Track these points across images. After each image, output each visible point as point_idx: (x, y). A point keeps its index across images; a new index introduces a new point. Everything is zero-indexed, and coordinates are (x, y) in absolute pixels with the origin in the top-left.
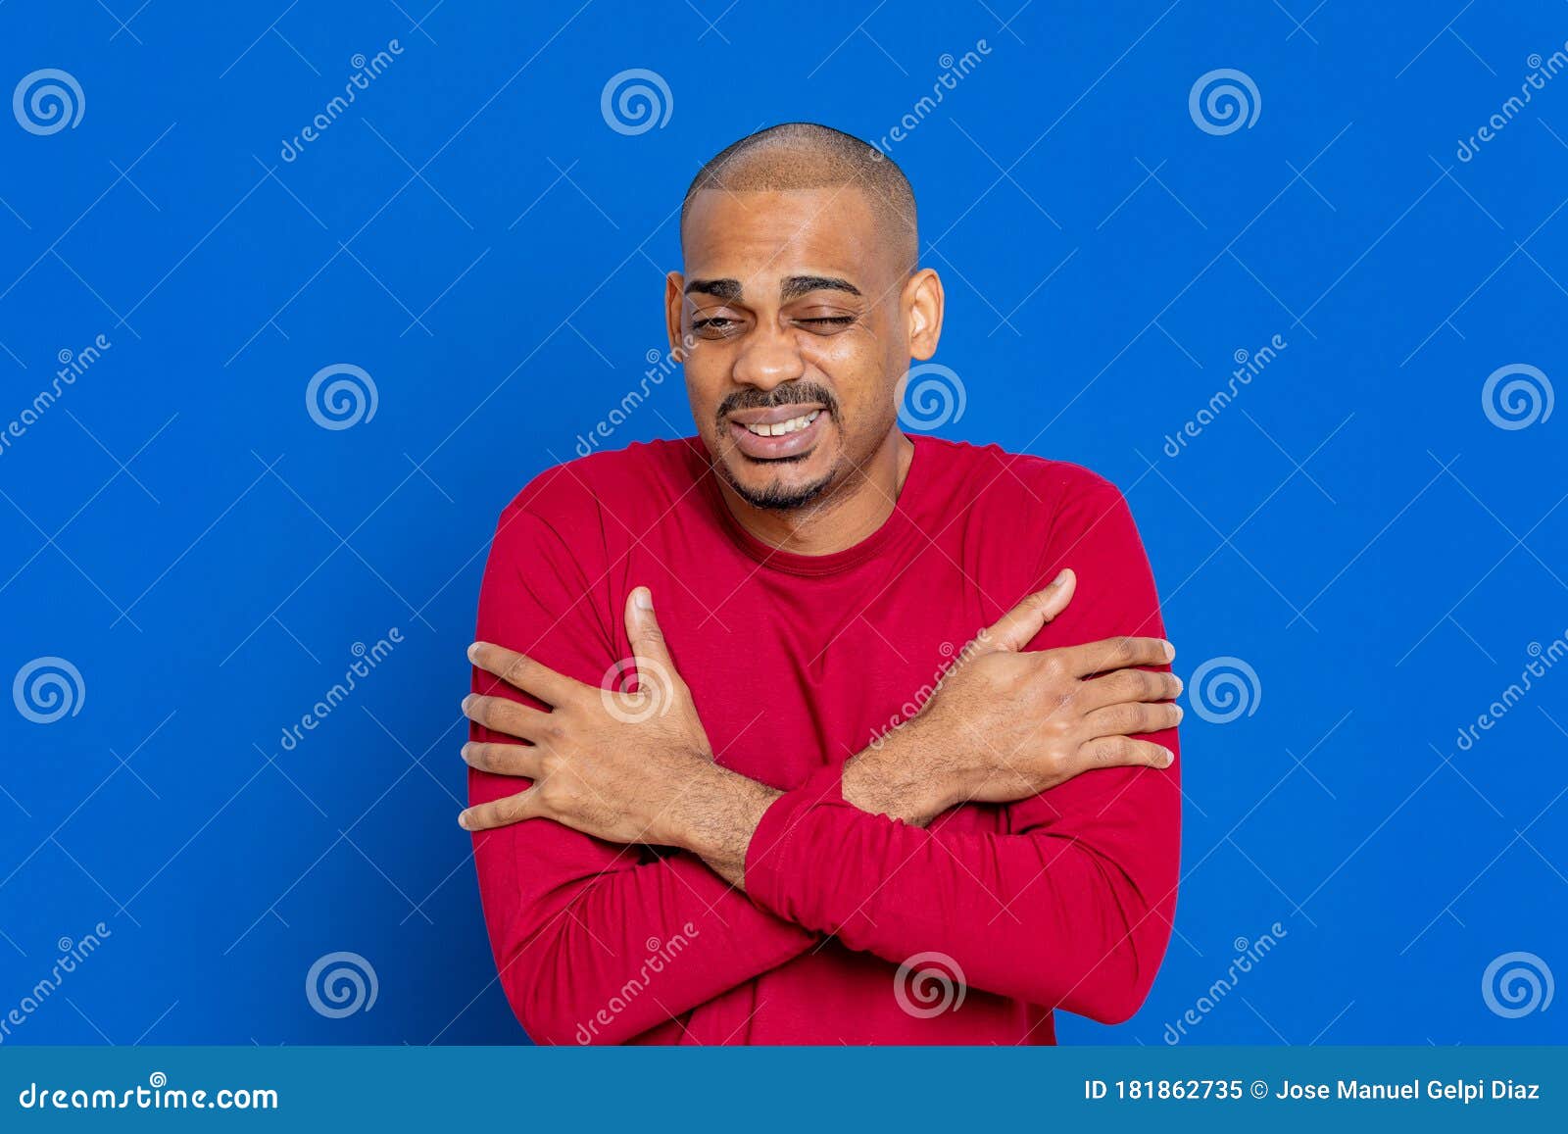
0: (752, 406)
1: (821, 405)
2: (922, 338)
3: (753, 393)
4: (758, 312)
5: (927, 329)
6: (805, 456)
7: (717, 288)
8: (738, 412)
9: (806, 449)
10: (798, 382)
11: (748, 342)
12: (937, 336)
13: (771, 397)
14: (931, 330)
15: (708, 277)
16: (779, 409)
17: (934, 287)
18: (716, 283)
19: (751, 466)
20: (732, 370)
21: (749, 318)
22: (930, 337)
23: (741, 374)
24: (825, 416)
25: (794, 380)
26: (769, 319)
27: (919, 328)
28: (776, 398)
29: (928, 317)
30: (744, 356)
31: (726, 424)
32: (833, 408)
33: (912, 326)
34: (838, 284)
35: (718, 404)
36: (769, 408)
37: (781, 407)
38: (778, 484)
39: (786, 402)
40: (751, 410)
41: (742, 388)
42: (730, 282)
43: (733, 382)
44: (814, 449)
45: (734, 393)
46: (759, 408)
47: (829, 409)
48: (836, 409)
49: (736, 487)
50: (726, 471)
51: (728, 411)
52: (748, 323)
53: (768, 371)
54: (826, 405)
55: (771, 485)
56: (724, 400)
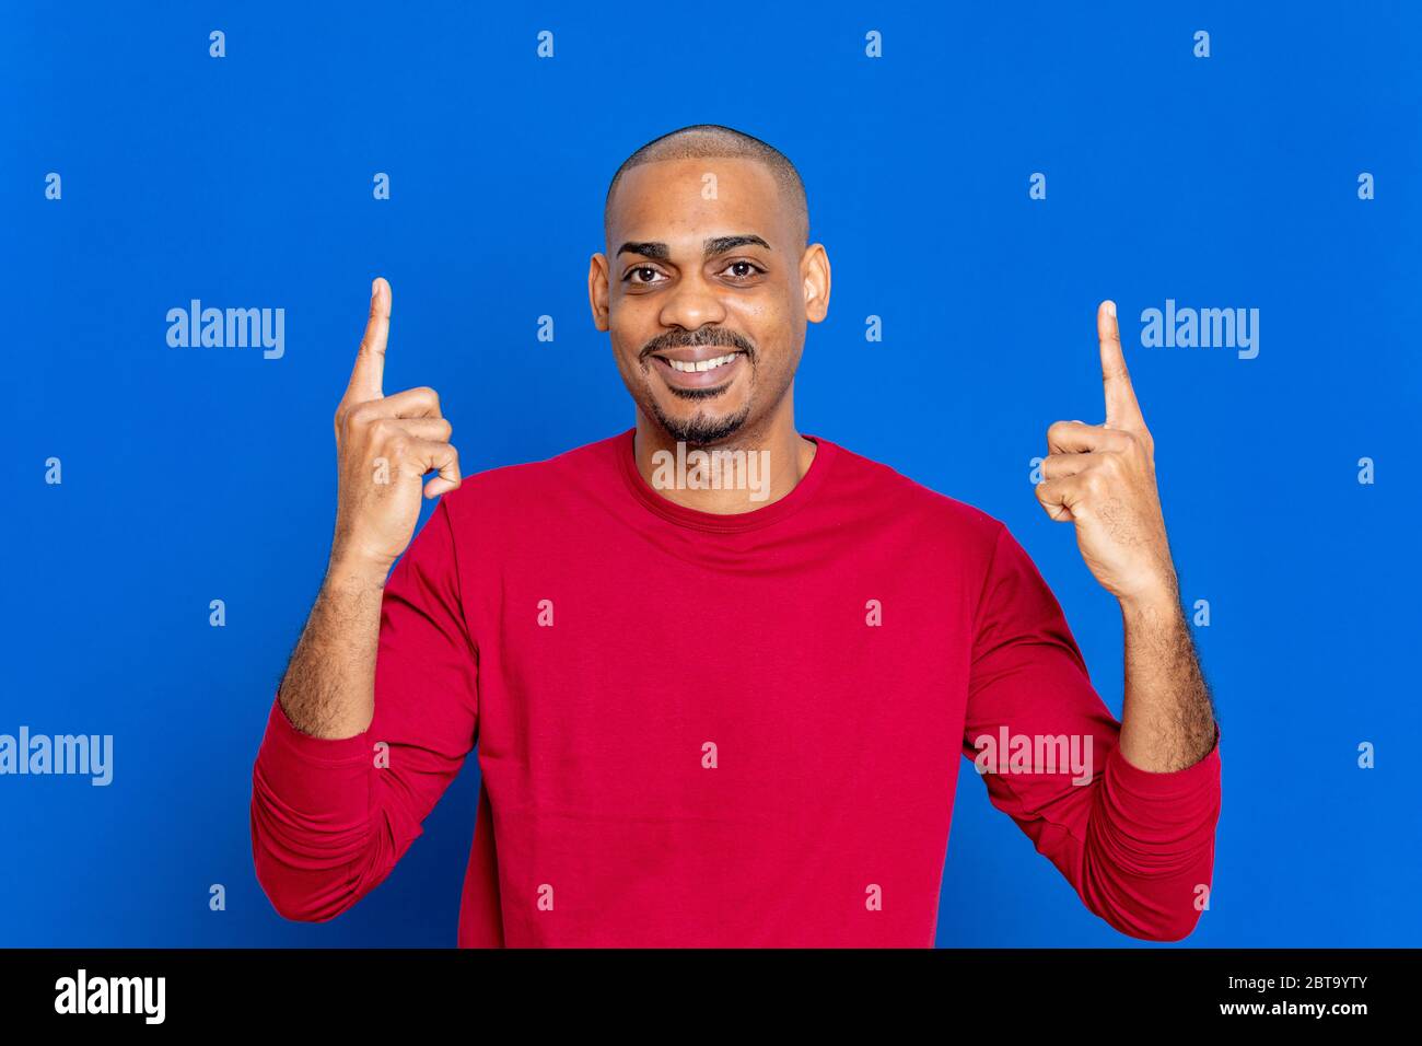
0: (675, 345)
1: (734, 348)
2: (815, 303)
3: (678, 333)
4: (682, 269)
5: (818, 297)
6: (722, 390)
7: (648, 250)
8: (665, 351)
9: (725, 381)
10: (718, 326)
11: (674, 292)
12: (827, 302)
13: (693, 337)
14: (822, 297)
15: (639, 240)
16: (699, 350)
17: (822, 262)
18: (646, 245)
19: (678, 400)
20: (660, 313)
21: (673, 272)
22: (822, 303)
23: (668, 318)
24: (744, 357)
25: (715, 323)
26: (693, 273)
27: (812, 296)
28: (698, 338)
29: (818, 287)
30: (672, 303)
31: (650, 361)
32: (750, 351)
33: (806, 294)
34: (755, 240)
35: (641, 348)
36: (690, 347)
37: (701, 347)
38: (701, 415)
39: (706, 343)
40: (674, 350)
41: (667, 331)
42: (659, 245)
43: (661, 325)
44: (732, 382)
45: (658, 337)
46: (682, 348)
47: (746, 352)
48: (753, 352)
49: (663, 422)
50: (655, 407)
51: (654, 353)
52: (672, 279)
53: (692, 314)
54: (743, 350)
55: (695, 417)
56: (647, 344)
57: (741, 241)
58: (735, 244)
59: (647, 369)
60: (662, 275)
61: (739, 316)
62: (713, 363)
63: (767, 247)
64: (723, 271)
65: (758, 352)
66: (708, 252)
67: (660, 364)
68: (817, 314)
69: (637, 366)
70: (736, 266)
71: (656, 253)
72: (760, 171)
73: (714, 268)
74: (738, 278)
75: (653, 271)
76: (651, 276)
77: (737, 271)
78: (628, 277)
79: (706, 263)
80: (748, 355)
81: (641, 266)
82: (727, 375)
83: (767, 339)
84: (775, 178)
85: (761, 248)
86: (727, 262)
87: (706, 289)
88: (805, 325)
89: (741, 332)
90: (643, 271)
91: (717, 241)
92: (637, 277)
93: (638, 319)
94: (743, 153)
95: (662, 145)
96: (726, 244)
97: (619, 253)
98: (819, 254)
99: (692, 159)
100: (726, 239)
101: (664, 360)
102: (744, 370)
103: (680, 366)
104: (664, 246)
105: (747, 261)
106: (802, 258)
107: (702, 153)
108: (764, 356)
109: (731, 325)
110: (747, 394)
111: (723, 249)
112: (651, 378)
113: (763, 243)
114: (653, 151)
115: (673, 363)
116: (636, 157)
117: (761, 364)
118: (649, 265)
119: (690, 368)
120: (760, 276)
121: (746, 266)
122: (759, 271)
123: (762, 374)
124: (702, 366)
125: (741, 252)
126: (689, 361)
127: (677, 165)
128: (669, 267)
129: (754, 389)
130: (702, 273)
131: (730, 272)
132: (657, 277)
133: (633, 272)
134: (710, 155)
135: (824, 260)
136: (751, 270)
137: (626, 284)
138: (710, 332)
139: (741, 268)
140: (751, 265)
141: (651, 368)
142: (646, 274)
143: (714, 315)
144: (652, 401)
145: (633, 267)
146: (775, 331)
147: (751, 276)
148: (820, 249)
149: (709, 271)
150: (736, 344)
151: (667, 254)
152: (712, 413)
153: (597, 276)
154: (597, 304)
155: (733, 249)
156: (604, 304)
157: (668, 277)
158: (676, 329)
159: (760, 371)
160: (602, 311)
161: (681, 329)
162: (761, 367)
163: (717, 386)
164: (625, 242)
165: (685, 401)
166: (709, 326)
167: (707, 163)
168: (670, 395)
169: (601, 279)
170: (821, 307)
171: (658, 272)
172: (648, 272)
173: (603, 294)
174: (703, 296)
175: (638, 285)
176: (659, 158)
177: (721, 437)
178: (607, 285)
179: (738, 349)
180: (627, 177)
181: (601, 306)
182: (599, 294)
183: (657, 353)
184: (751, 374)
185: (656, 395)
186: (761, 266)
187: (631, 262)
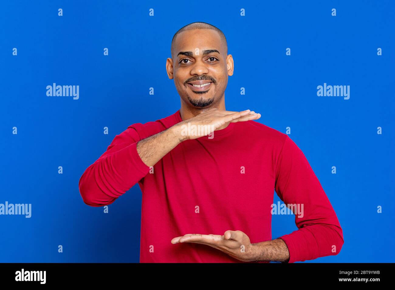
0: (195, 80)
1: (211, 81)
2: (230, 71)
3: (196, 76)
4: (196, 59)
5: (231, 69)
6: (207, 91)
7: (187, 54)
8: (192, 82)
9: (208, 89)
10: (206, 75)
11: (194, 65)
12: (233, 70)
13: (200, 78)
14: (232, 69)
15: (184, 51)
16: (201, 81)
17: (231, 59)
18: (186, 52)
19: (195, 94)
20: (190, 72)
21: (194, 60)
22: (232, 71)
23: (193, 72)
24: (213, 83)
25: (206, 74)
26: (199, 60)
27: (229, 69)
28: (201, 78)
29: (230, 67)
30: (194, 69)
31: (187, 85)
32: (215, 82)
33: (228, 68)
34: (216, 51)
35: (185, 81)
36: (199, 81)
37: (202, 80)
38: (202, 99)
39: (203, 79)
40: (194, 81)
41: (192, 76)
42: (190, 52)
43: (191, 75)
45: (190, 78)
46: (197, 81)
47: (214, 82)
48: (216, 82)
49: (191, 101)
50: (189, 98)
51: (188, 82)
52: (193, 62)
53: (200, 71)
54: (213, 81)
55: (200, 99)
56: (186, 80)
57: (212, 51)
58: (211, 52)
59: (186, 87)
60: (190, 61)
61: (212, 72)
62: (205, 85)
63: (219, 53)
64: (207, 60)
65: (217, 82)
66: (204, 54)
67: (190, 85)
68: (231, 73)
69: (183, 86)
70: (211, 58)
71: (189, 55)
72: (215, 33)
73: (205, 59)
74: (212, 62)
76: (187, 62)
77: (211, 60)
78: (181, 62)
79: (203, 57)
80: (214, 83)
81: (184, 59)
83: (219, 79)
85: (218, 53)
86: (209, 57)
87: (203, 64)
88: (228, 76)
89: (213, 77)
91: (206, 51)
92: (183, 62)
93: (184, 74)
95: (189, 26)
96: (209, 52)
97: (178, 55)
98: (231, 57)
99: (198, 29)
100: (208, 51)
101: (192, 84)
102: (213, 87)
103: (196, 86)
104: (191, 52)
105: (215, 57)
106: (227, 58)
107: (201, 28)
108: (219, 83)
109: (210, 74)
110: (214, 93)
111: (208, 53)
112: (187, 90)
113: (218, 52)
114: (186, 28)
115: (194, 85)
116: (181, 29)
117: (218, 85)
118: (187, 58)
119: (199, 86)
120: (218, 61)
121: (213, 58)
122: (217, 60)
123: (218, 88)
124: (202, 86)
125: (212, 54)
126: (198, 85)
127: (194, 31)
128: (191, 58)
129: (216, 92)
130: (202, 60)
131: (209, 60)
132: (189, 62)
133: (182, 60)
134: (203, 28)
135: (232, 59)
136: (215, 60)
137: (180, 64)
138: (204, 76)
139: (212, 59)
140: (215, 58)
141: (187, 87)
142: (186, 61)
143: (206, 71)
144: (188, 96)
145: (181, 60)
146: (222, 76)
147: (215, 61)
148: (231, 56)
149: (204, 59)
150: (211, 80)
151: (192, 54)
152: (205, 98)
153: (169, 64)
154: (169, 72)
155: (210, 53)
156: (171, 72)
157: (192, 61)
158: (195, 75)
159: (217, 87)
160: (171, 74)
161: (197, 76)
162: (218, 87)
163: (206, 90)
164: (180, 52)
165: (197, 95)
166: (204, 74)
167: (202, 30)
168: (193, 94)
169: (170, 65)
170: (231, 72)
171: (189, 60)
172: (186, 60)
173: (170, 69)
174: (202, 66)
175: (184, 64)
176: (189, 29)
177: (207, 105)
178: (172, 66)
179: (212, 81)
180: (179, 35)
181: (170, 72)
182: (169, 69)
183: (189, 82)
184: (215, 88)
185: (189, 94)
186: (217, 58)
187: (182, 58)
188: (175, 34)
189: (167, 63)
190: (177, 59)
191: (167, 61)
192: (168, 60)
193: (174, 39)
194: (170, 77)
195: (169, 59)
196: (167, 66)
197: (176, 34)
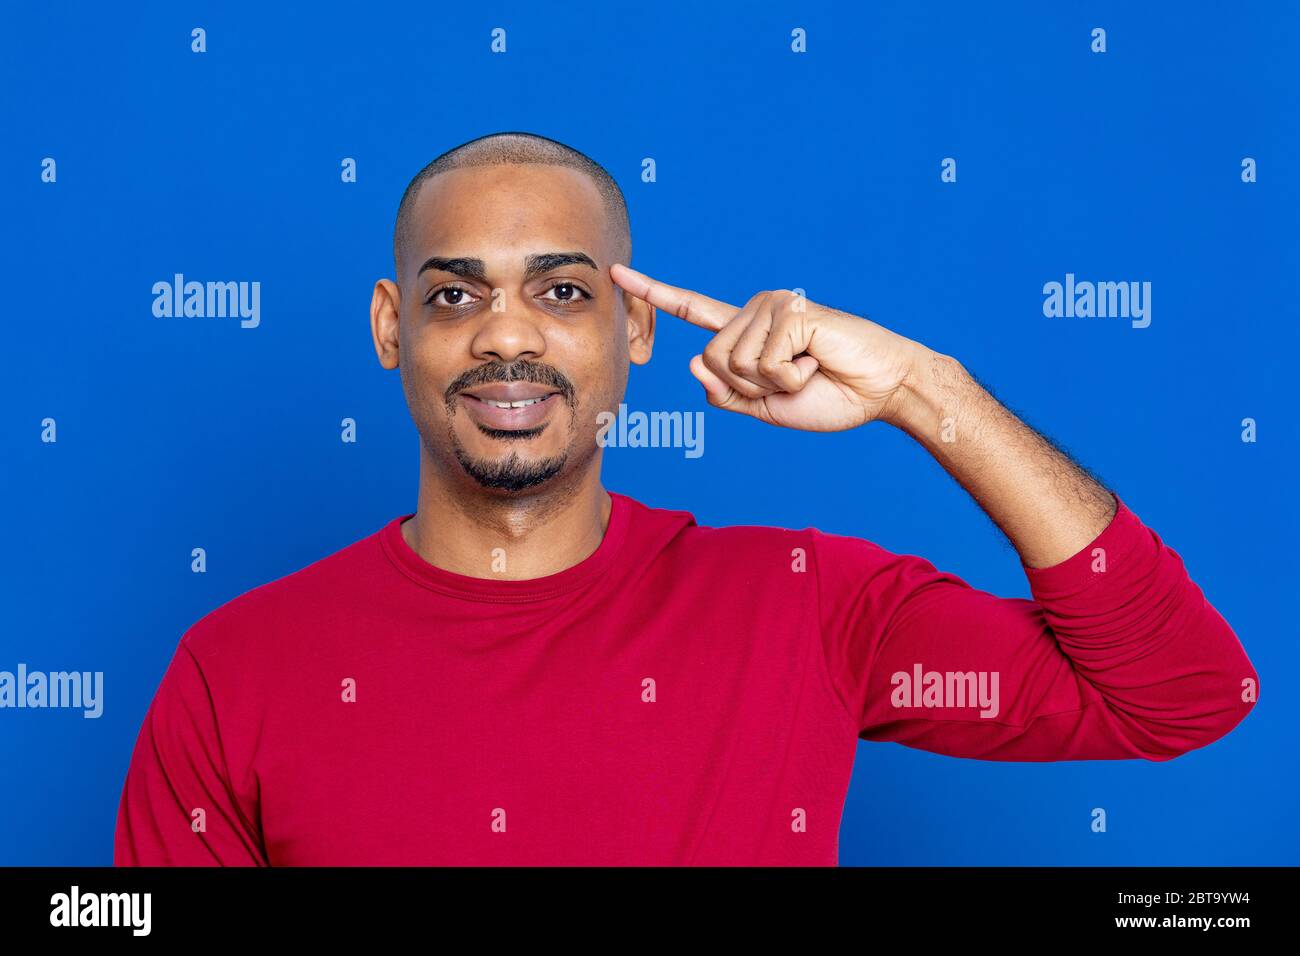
0: (488, 380)
1: (550, 388)
2: (639, 342)
3: (492, 365)
5: (641, 335)
6: (537, 431)
7: (459, 267)
8: (474, 388)
9: (539, 424)
10: (535, 360)
11: (487, 316)
12: (651, 342)
13: (509, 371)
14: (646, 336)
15: (449, 255)
16: (513, 386)
18: (457, 261)
19: (487, 440)
20: (473, 341)
21: (485, 291)
22: (645, 343)
23: (483, 345)
24: (559, 398)
25: (533, 354)
26: (509, 294)
27: (635, 335)
28: (513, 372)
29: (641, 325)
30: (488, 329)
31: (460, 400)
32: (569, 392)
34: (581, 259)
35: (448, 383)
36: (504, 383)
37: (516, 383)
38: (514, 458)
39: (522, 378)
40: (487, 385)
41: (478, 363)
42: (473, 260)
43: (473, 356)
44: (547, 425)
45: (469, 370)
46: (495, 383)
47: (563, 393)
48: (572, 393)
49: (467, 467)
50: (458, 452)
51: (460, 389)
52: (486, 300)
53: (510, 341)
54: (561, 387)
55: (508, 459)
56: (455, 379)
57: (566, 259)
58: (558, 263)
59: (453, 410)
60: (472, 295)
61: (560, 351)
62: (529, 403)
63: (594, 267)
64: (545, 292)
65: (577, 392)
66: (530, 271)
67: (470, 403)
68: (641, 355)
69: (441, 406)
70: (558, 288)
71: (470, 271)
72: (581, 181)
73: (534, 289)
74: (563, 302)
75: (460, 292)
76: (458, 298)
77: (559, 295)
78: (432, 300)
79: (526, 282)
80: (567, 397)
81: (450, 286)
82: (542, 417)
84: (601, 192)
85: (588, 267)
86: (549, 283)
87: (526, 313)
88: (627, 365)
89: (561, 368)
90: (448, 292)
91: (541, 258)
92: (442, 300)
93: (446, 351)
94: (566, 162)
95: (472, 149)
96: (551, 262)
97: (422, 270)
99: (509, 164)
100: (549, 257)
101: (476, 398)
102: (560, 412)
103: (492, 404)
104: (479, 262)
105: (575, 283)
107: (522, 159)
108: (583, 397)
109: (550, 359)
110: (566, 438)
111: (547, 268)
112: (460, 420)
113: (589, 262)
114: (462, 154)
115: (485, 402)
116: (440, 160)
117: (580, 408)
118: (458, 285)
119: (504, 408)
120: (586, 302)
121: (569, 287)
122: (585, 295)
123: (579, 418)
124: (517, 405)
125: (565, 273)
126: (503, 400)
127: (491, 172)
128: (477, 284)
129: (574, 434)
130: (521, 294)
131: (551, 295)
132: (466, 298)
133: (438, 293)
136: (576, 295)
137: (429, 308)
138: (528, 365)
139: (564, 290)
140: (578, 288)
141: (459, 409)
142: (453, 295)
143: (533, 344)
144: (455, 445)
145: (436, 289)
146: (597, 369)
147: (576, 301)
149: (529, 291)
150: (555, 381)
151: (482, 271)
152: (527, 455)
153: (382, 306)
154: (382, 339)
155: (557, 269)
156: (391, 339)
157: (481, 298)
158: (491, 358)
159: (579, 415)
160: (389, 347)
161: (497, 360)
162: (581, 411)
163: (533, 427)
164: (430, 257)
165: (496, 441)
166: (527, 357)
167: (527, 169)
168: (479, 436)
169: (388, 309)
170: (644, 347)
171: (467, 292)
172: (455, 293)
173: (388, 327)
174: (522, 320)
175: (444, 308)
176: (471, 163)
177: (536, 484)
178: (396, 315)
179: (556, 389)
180: (431, 185)
181: (387, 341)
182: (384, 327)
183: (467, 390)
184: (570, 419)
185: (459, 437)
186: (586, 289)
187: (437, 282)
188: (414, 181)
189: (376, 300)
190: (418, 285)
191: (376, 291)
192: (381, 286)
193: (407, 202)
194: (388, 362)
195: (385, 282)
196: (373, 312)
197: (416, 181)
